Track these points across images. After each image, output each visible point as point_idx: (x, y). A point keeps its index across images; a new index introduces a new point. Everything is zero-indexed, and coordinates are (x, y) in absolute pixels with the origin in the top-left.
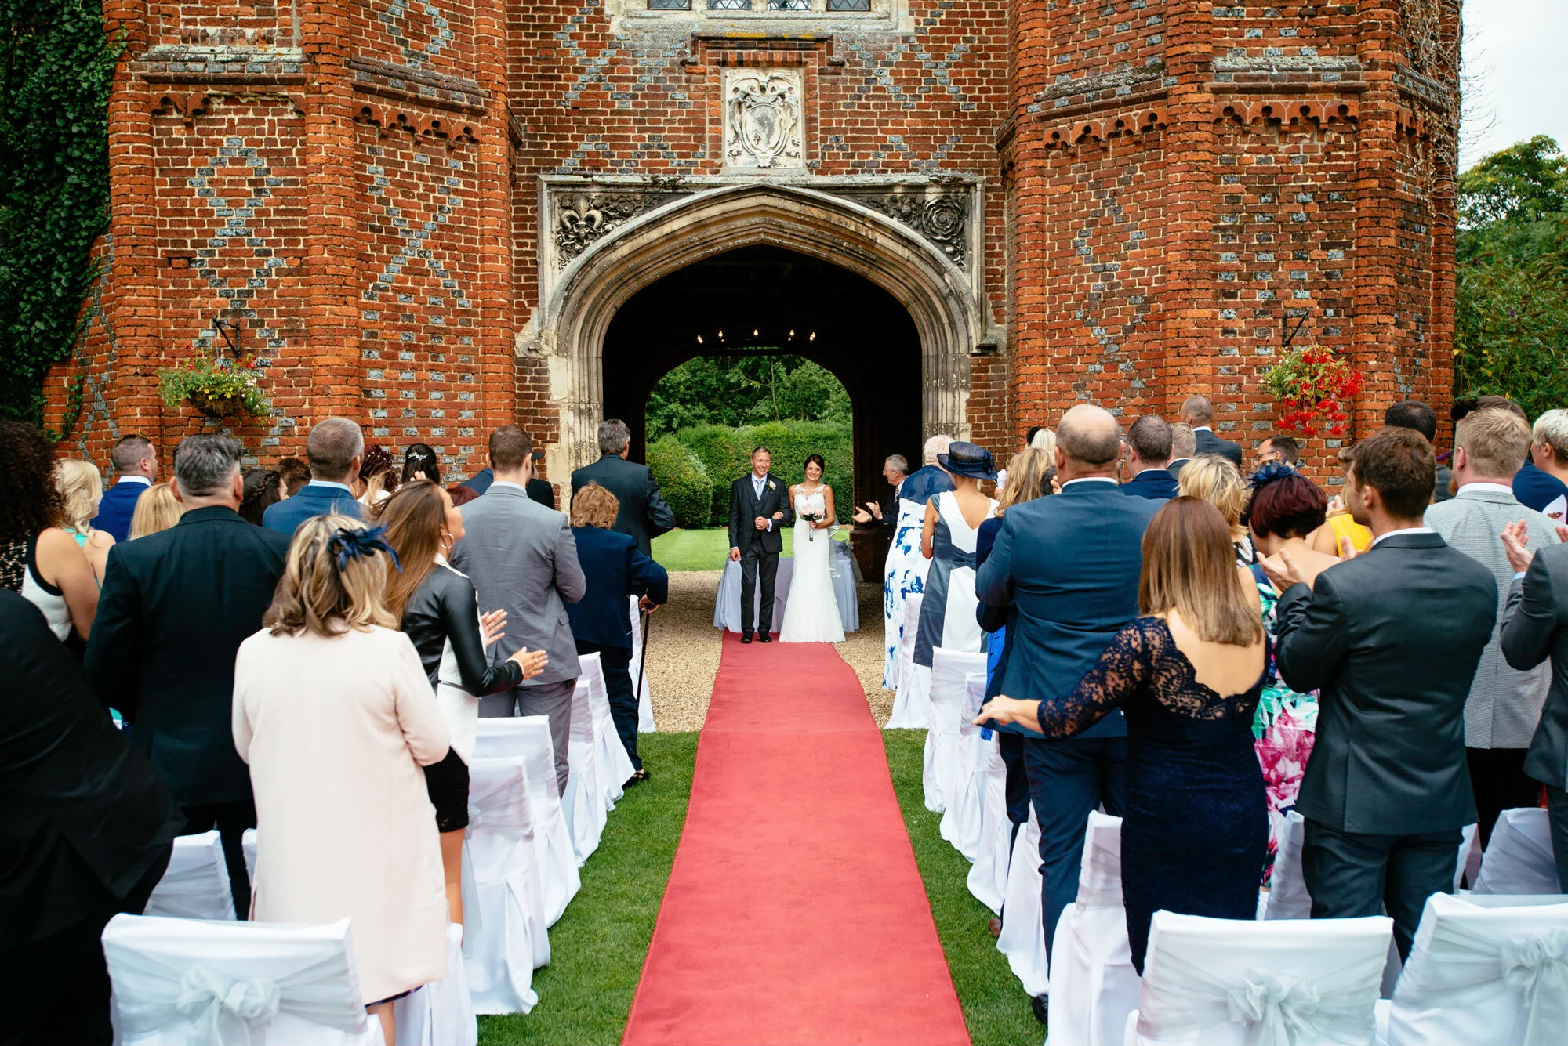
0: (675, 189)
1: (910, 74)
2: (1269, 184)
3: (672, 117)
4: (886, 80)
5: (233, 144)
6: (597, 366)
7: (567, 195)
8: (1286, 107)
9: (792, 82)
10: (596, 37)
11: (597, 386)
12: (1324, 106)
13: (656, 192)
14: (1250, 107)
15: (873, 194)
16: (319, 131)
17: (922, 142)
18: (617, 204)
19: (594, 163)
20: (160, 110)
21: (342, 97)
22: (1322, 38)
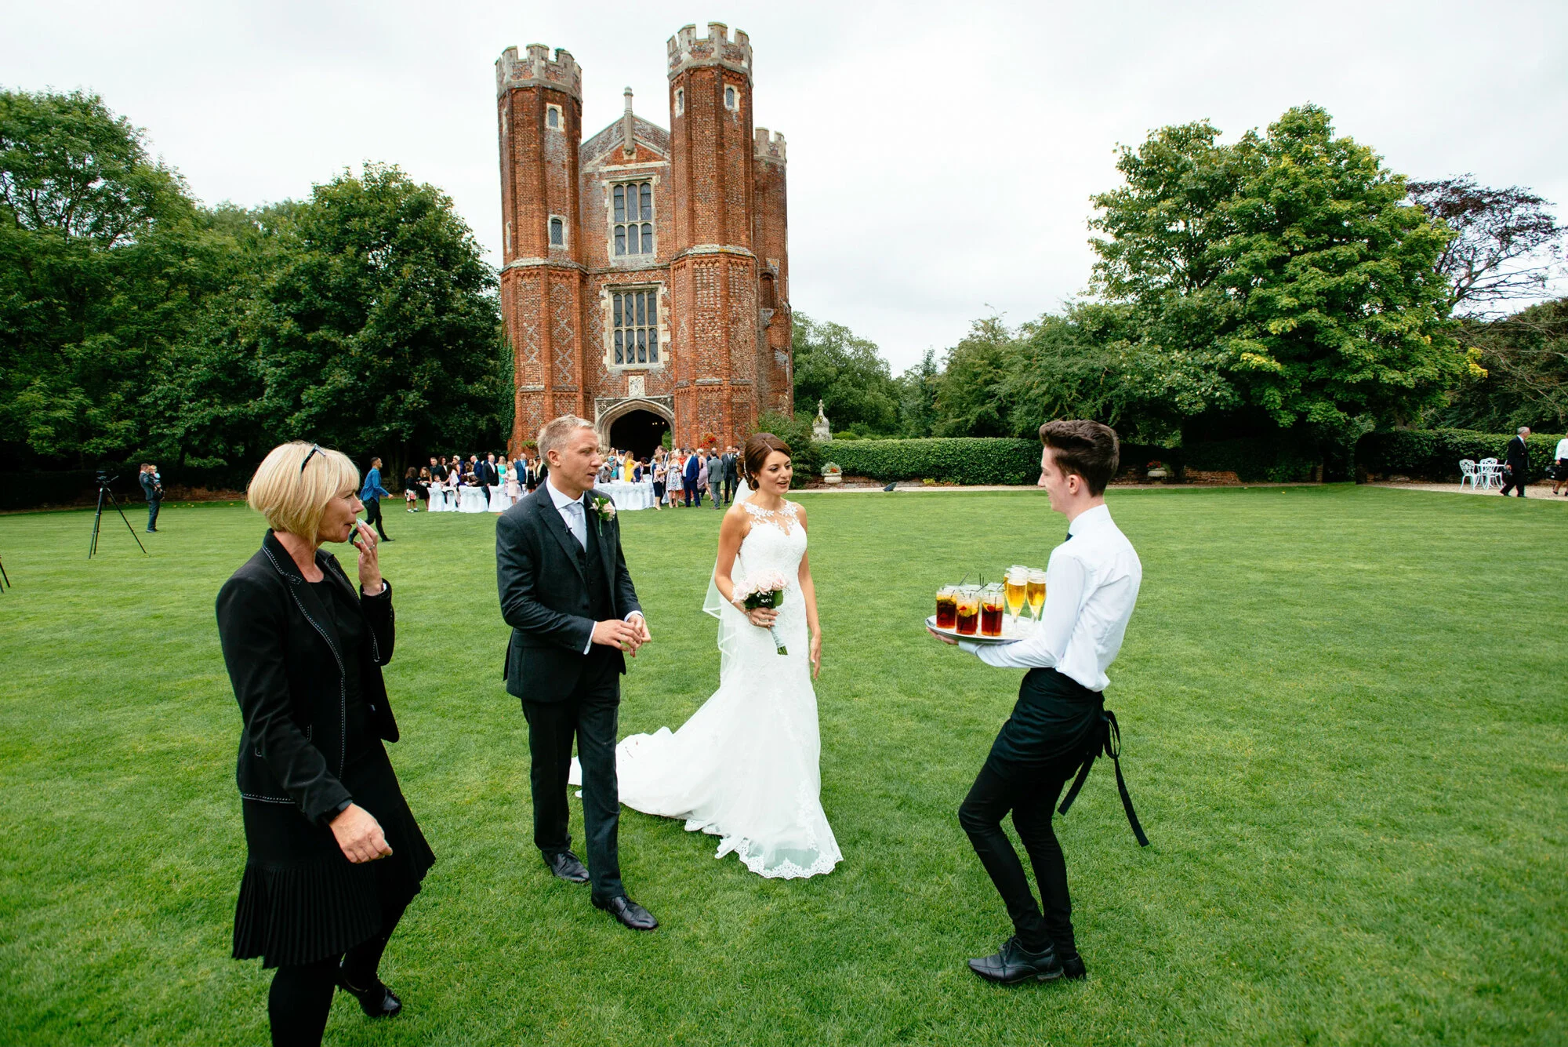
0: (620, 400)
1: (664, 376)
2: (708, 402)
3: (619, 386)
4: (659, 377)
5: (534, 402)
6: (608, 435)
7: (600, 402)
8: (710, 388)
9: (642, 378)
10: (605, 371)
11: (609, 439)
12: (716, 388)
13: (616, 401)
14: (703, 388)
15: (658, 400)
16: (547, 399)
17: (667, 389)
18: (609, 403)
19: (605, 396)
20: (523, 397)
21: (550, 393)
22: (716, 375)
